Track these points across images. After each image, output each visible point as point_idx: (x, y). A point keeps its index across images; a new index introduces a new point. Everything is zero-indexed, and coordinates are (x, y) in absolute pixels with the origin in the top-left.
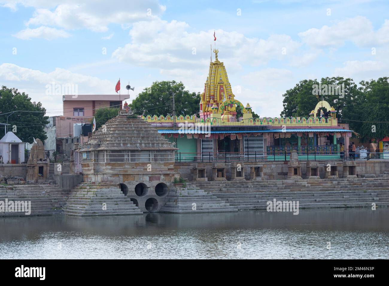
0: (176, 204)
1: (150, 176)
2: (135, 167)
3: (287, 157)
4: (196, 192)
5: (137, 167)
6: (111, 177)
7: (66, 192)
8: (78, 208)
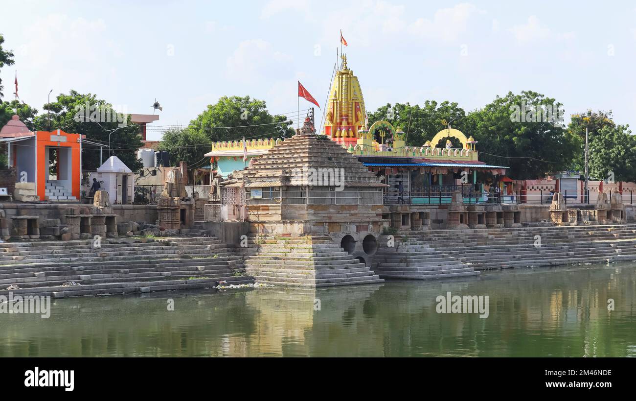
0: (407, 266)
1: (357, 224)
2: (340, 211)
3: (442, 199)
4: (422, 248)
5: (342, 211)
6: (314, 226)
7: (233, 249)
8: (291, 273)
